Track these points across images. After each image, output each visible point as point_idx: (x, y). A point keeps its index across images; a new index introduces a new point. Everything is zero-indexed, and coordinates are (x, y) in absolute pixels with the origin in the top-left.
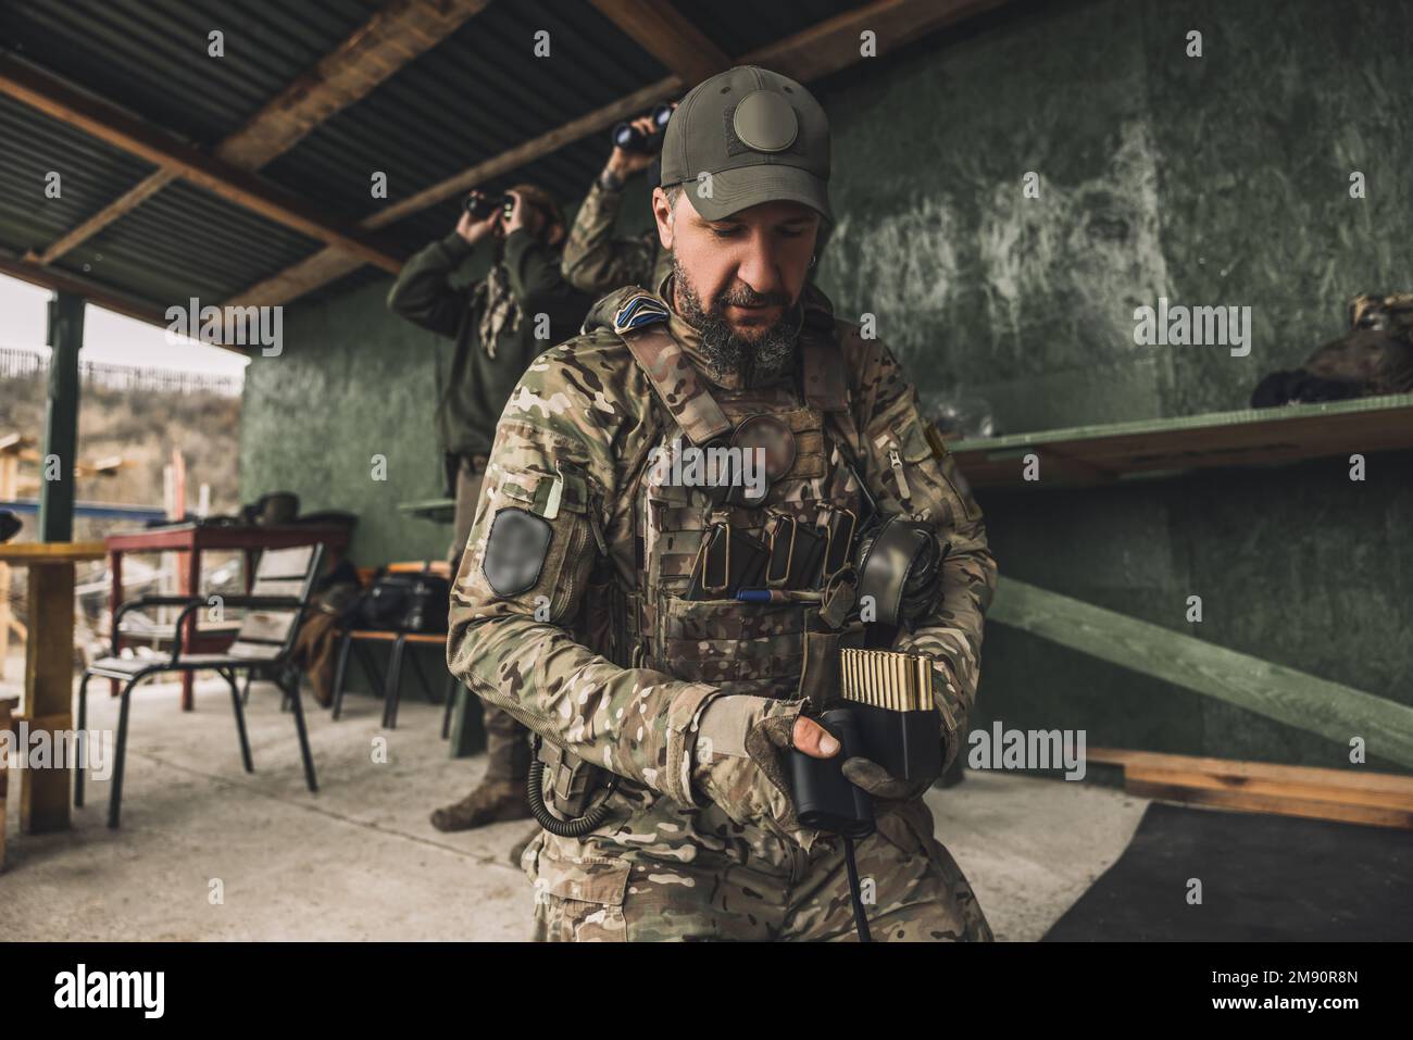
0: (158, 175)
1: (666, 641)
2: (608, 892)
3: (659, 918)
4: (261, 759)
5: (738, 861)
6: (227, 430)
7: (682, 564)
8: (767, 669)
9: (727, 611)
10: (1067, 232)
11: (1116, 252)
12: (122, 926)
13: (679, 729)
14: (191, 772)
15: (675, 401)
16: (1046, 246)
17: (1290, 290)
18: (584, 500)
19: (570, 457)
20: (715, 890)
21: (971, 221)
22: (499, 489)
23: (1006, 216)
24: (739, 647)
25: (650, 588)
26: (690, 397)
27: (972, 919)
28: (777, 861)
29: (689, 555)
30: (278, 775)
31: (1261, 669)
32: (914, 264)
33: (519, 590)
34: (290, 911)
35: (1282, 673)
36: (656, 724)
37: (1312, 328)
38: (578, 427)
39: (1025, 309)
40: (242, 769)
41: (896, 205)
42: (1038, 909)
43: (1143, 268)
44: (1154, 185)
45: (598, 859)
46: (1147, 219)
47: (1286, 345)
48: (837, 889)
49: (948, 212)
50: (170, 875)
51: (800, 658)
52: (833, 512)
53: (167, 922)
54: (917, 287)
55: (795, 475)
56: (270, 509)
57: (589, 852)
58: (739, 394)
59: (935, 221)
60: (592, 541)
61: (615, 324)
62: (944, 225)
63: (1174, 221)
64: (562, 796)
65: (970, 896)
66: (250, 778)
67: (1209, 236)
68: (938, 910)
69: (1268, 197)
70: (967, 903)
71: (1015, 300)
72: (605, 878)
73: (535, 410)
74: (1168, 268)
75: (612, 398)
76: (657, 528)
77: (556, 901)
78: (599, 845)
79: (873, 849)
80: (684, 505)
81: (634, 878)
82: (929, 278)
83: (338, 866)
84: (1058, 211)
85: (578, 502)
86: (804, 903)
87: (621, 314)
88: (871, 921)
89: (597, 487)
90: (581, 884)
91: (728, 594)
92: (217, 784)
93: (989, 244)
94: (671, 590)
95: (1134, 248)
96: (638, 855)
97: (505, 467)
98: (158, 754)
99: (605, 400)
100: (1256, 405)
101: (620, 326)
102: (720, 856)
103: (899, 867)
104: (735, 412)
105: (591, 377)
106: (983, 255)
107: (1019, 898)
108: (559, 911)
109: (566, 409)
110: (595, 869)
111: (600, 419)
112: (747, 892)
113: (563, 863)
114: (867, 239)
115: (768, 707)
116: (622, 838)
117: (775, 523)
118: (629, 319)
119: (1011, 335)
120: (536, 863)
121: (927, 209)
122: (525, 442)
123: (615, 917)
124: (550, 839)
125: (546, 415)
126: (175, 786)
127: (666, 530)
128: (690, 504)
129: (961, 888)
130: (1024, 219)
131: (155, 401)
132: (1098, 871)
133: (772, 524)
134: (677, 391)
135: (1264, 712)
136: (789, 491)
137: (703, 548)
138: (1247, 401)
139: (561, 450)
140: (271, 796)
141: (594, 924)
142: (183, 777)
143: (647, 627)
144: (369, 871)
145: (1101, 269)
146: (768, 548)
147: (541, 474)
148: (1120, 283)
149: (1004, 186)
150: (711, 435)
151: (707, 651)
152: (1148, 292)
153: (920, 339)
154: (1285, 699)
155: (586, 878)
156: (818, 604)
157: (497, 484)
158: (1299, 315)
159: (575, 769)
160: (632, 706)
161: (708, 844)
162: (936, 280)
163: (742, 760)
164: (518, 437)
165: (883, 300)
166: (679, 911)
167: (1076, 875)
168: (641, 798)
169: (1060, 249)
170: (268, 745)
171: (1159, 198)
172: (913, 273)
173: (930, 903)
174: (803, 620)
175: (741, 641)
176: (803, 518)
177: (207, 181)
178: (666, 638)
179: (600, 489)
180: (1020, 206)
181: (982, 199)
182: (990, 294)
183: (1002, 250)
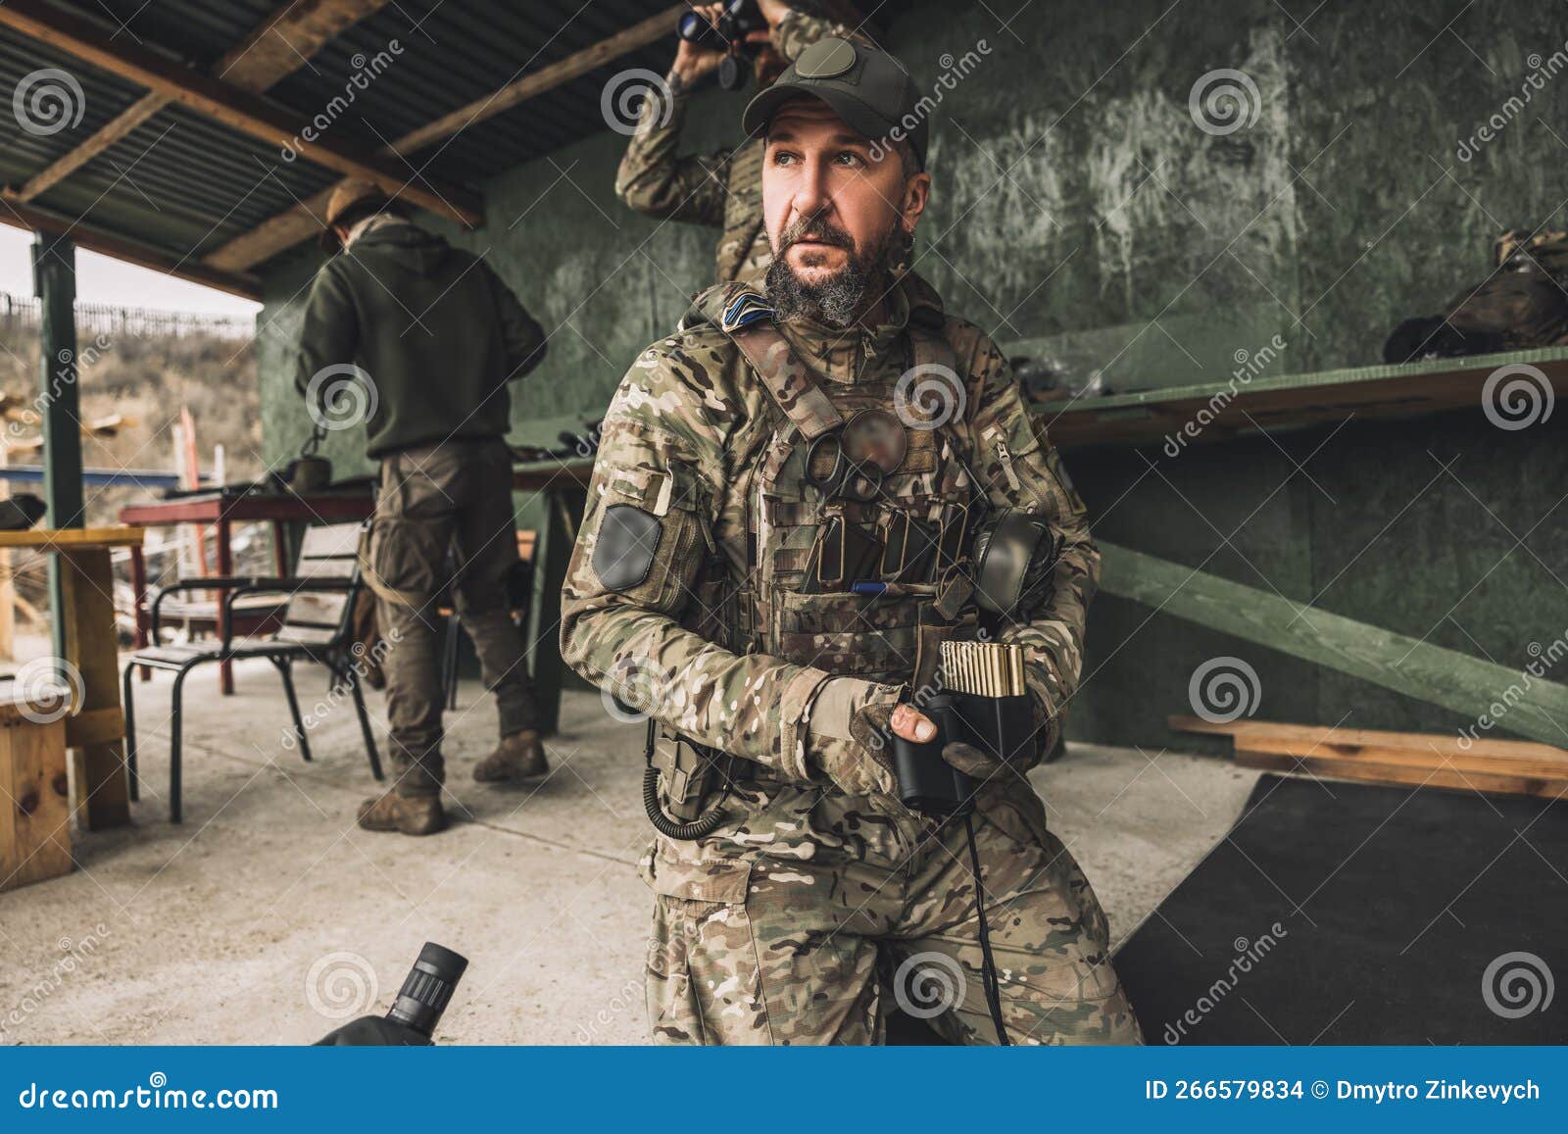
0: (150, 98)
1: (781, 636)
2: (730, 891)
3: (782, 915)
4: (319, 745)
5: (856, 857)
6: (230, 378)
7: (796, 559)
8: (882, 663)
9: (842, 604)
10: (1186, 159)
11: (1240, 180)
12: (208, 923)
13: (792, 721)
14: (246, 762)
15: (785, 397)
16: (1161, 173)
17: (1431, 222)
18: (694, 499)
19: (680, 455)
20: (834, 887)
21: (1078, 143)
22: (610, 485)
23: (1119, 139)
24: (854, 640)
25: (763, 584)
26: (802, 393)
27: (1087, 905)
28: (893, 855)
29: (803, 550)
30: (339, 764)
31: (1382, 638)
32: (1014, 194)
33: (629, 585)
34: (377, 906)
35: (1403, 642)
36: (770, 716)
37: (1451, 265)
38: (688, 425)
39: (1137, 245)
40: (300, 758)
41: (993, 125)
42: (1146, 887)
43: (1270, 198)
44: (1286, 102)
45: (717, 860)
46: (1276, 141)
47: (1424, 283)
48: (952, 881)
49: (1053, 134)
50: (247, 870)
51: (914, 651)
52: (945, 505)
53: (253, 919)
54: (1017, 220)
55: (907, 470)
56: (300, 475)
57: (708, 855)
58: (848, 389)
59: (1038, 144)
60: (700, 540)
61: (723, 322)
62: (1048, 149)
63: (1305, 144)
64: (677, 799)
65: (1084, 884)
66: (309, 767)
67: (1343, 161)
68: (1054, 898)
69: (1411, 116)
70: (1082, 890)
71: (1127, 234)
72: (726, 878)
73: (645, 408)
74: (1297, 198)
75: (723, 395)
76: (770, 522)
77: (676, 902)
78: (719, 846)
79: (987, 840)
80: (798, 500)
81: (755, 877)
82: (1031, 210)
83: (420, 858)
84: (1176, 132)
85: (687, 499)
86: (921, 896)
87: (728, 312)
88: (988, 910)
89: (707, 484)
90: (702, 885)
91: (844, 587)
92: (275, 774)
93: (1099, 171)
94: (785, 585)
95: (1260, 174)
96: (758, 855)
97: (615, 463)
98: (207, 743)
99: (715, 398)
100: (1390, 358)
101: (728, 324)
102: (839, 853)
103: (1013, 857)
104: (845, 407)
105: (700, 374)
106: (1092, 184)
107: (1126, 876)
108: (680, 912)
109: (676, 408)
110: (715, 870)
111: (712, 417)
112: (866, 888)
113: (682, 866)
114: (961, 165)
115: (869, 694)
116: (740, 839)
117: (888, 516)
118: (737, 317)
119: (1121, 275)
120: (652, 868)
121: (1029, 130)
122: (635, 440)
123: (738, 915)
124: (664, 843)
125: (657, 413)
126: (232, 777)
127: (780, 525)
128: (803, 499)
129: (1075, 876)
130: (1138, 141)
131: (146, 347)
132: (1207, 846)
133: (885, 517)
134: (788, 386)
135: (1384, 684)
136: (900, 486)
137: (818, 541)
138: (1379, 354)
139: (672, 448)
140: (337, 786)
141: (717, 923)
142: (239, 768)
143: (761, 623)
144: (452, 862)
145: (1223, 201)
146: (881, 540)
147: (652, 472)
148: (1244, 214)
149: (1117, 103)
150: (824, 429)
151: (823, 645)
152: (1274, 225)
153: (1020, 279)
154: (1406, 669)
155: (706, 878)
156: (933, 596)
157: (607, 480)
158: (1439, 250)
159: (690, 773)
160: (746, 698)
161: (827, 841)
162: (1038, 212)
163: (848, 744)
164: (628, 434)
165: (979, 235)
166: (801, 908)
167: (1186, 851)
168: (756, 800)
169: (1179, 175)
170: (323, 730)
171: (1290, 116)
172: (1014, 205)
173: (1046, 891)
174: (917, 612)
175: (856, 634)
176: (915, 513)
177: (208, 106)
178: (781, 633)
179: (710, 487)
180: (1134, 126)
181: (1092, 118)
182: (1098, 228)
183: (1114, 178)
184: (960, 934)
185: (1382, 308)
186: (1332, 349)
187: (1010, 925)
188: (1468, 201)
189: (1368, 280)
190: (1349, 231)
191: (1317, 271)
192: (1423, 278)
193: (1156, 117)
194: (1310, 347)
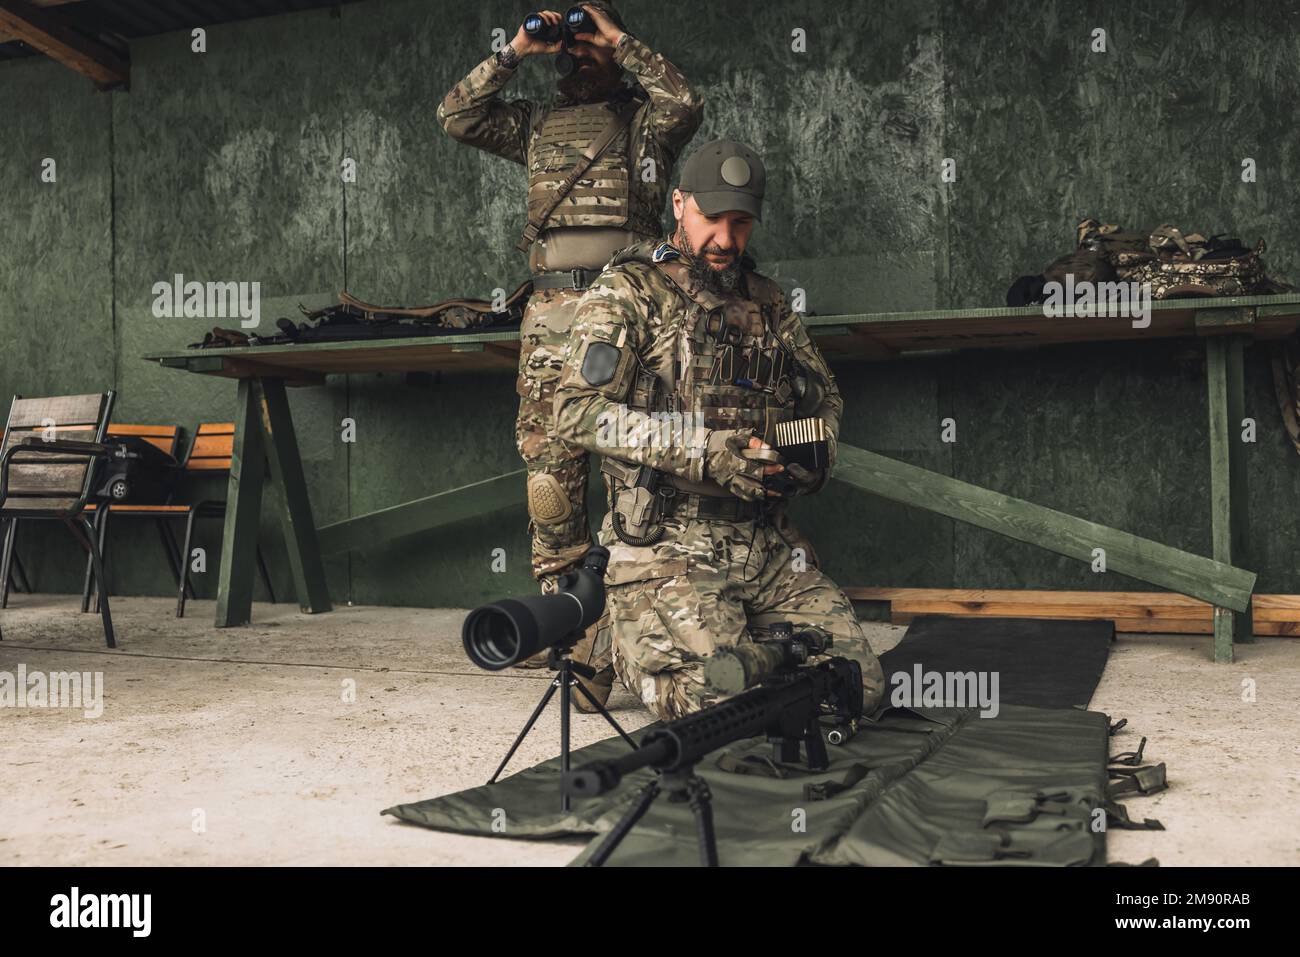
7: (704, 373)
9: (732, 391)
10: (866, 129)
11: (908, 152)
15: (691, 293)
16: (847, 137)
18: (634, 341)
19: (629, 318)
21: (780, 102)
22: (590, 334)
23: (814, 104)
24: (737, 412)
25: (687, 386)
26: (699, 292)
29: (707, 368)
33: (603, 383)
38: (632, 304)
39: (826, 193)
41: (706, 75)
44: (942, 96)
45: (666, 558)
46: (934, 125)
47: (1035, 249)
49: (759, 91)
51: (764, 422)
52: (773, 350)
55: (750, 333)
57: (660, 556)
59: (746, 97)
61: (654, 257)
62: (754, 102)
63: (956, 131)
67: (982, 148)
69: (1029, 122)
71: (817, 183)
72: (673, 565)
73: (610, 295)
78: (666, 551)
80: (703, 342)
81: (690, 565)
84: (860, 106)
87: (656, 253)
90: (658, 570)
91: (732, 382)
93: (796, 127)
95: (922, 149)
96: (689, 555)
97: (595, 321)
99: (645, 294)
100: (1011, 302)
101: (657, 258)
105: (638, 281)
106: (790, 138)
108: (639, 591)
109: (626, 294)
116: (678, 547)
117: (749, 350)
118: (661, 255)
121: (738, 83)
122: (606, 311)
123: (683, 582)
125: (616, 298)
127: (698, 354)
128: (706, 342)
130: (829, 108)
133: (747, 351)
134: (692, 288)
137: (719, 359)
138: (1004, 299)
141: (669, 587)
143: (685, 408)
145: (894, 167)
147: (615, 326)
148: (909, 179)
149: (813, 74)
150: (713, 307)
151: (722, 413)
152: (931, 191)
154: (1015, 521)
155: (660, 567)
156: (773, 393)
157: (587, 332)
158: (1046, 225)
164: (601, 308)
169: (861, 140)
171: (946, 107)
174: (765, 401)
175: (738, 409)
180: (826, 95)
181: (793, 84)
182: (794, 175)
183: (808, 136)
184: (785, 607)
185: (1006, 264)
186: (971, 293)
187: (813, 603)
188: (1065, 190)
189: (998, 241)
190: (986, 202)
191: (962, 231)
192: (1034, 245)
193: (844, 90)
194: (955, 290)
